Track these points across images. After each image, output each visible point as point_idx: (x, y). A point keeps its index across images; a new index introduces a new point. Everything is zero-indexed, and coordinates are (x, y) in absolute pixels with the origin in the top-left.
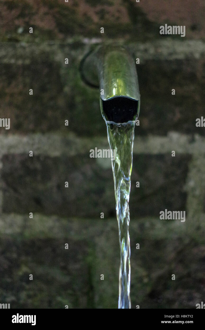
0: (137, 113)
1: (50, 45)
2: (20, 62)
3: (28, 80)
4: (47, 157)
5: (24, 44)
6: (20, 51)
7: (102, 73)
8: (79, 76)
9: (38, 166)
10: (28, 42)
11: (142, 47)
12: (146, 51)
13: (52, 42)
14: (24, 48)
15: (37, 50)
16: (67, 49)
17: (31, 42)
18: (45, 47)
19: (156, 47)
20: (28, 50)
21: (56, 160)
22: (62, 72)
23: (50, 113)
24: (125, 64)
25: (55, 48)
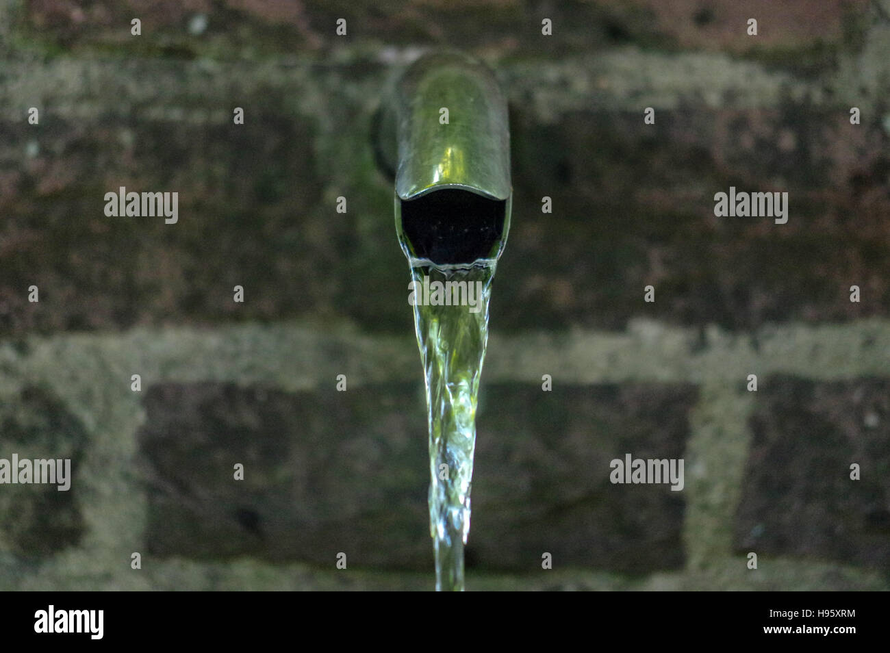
0: (503, 237)
1: (285, 68)
2: (198, 118)
3: (220, 170)
4: (277, 394)
5: (207, 64)
6: (197, 86)
7: (404, 124)
8: (368, 155)
9: (249, 418)
10: (219, 59)
11: (552, 73)
12: (564, 84)
13: (290, 60)
14: (208, 76)
15: (248, 82)
16: (333, 81)
17: (229, 61)
18: (269, 72)
19: (594, 75)
20: (221, 82)
21: (302, 401)
22: (321, 145)
23: (284, 265)
24: (472, 100)
25: (299, 75)
